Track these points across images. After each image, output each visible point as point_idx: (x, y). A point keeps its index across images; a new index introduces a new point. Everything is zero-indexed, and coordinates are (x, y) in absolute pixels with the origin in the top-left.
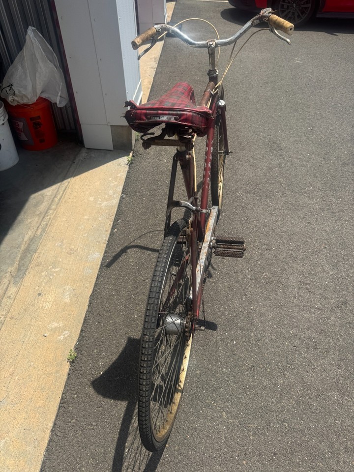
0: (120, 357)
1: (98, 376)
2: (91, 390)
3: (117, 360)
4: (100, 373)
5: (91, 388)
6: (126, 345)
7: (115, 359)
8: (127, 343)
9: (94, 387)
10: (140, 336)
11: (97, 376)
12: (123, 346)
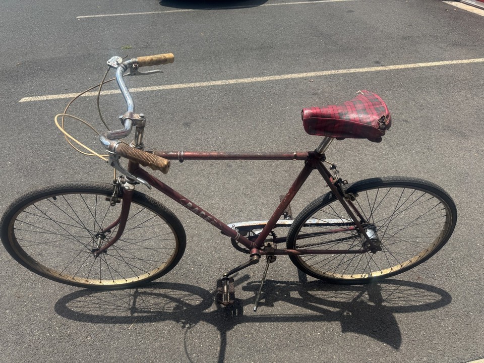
0: (363, 333)
1: (388, 346)
2: (403, 347)
3: (367, 335)
4: (386, 346)
5: (401, 348)
6: (351, 331)
7: (367, 337)
8: (348, 331)
9: (399, 346)
10: (337, 322)
11: (389, 348)
12: (352, 334)
